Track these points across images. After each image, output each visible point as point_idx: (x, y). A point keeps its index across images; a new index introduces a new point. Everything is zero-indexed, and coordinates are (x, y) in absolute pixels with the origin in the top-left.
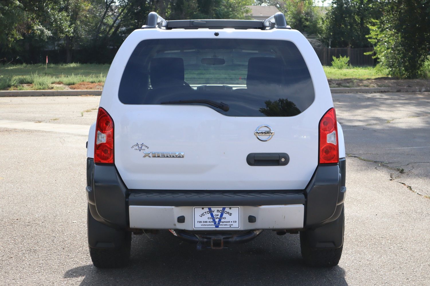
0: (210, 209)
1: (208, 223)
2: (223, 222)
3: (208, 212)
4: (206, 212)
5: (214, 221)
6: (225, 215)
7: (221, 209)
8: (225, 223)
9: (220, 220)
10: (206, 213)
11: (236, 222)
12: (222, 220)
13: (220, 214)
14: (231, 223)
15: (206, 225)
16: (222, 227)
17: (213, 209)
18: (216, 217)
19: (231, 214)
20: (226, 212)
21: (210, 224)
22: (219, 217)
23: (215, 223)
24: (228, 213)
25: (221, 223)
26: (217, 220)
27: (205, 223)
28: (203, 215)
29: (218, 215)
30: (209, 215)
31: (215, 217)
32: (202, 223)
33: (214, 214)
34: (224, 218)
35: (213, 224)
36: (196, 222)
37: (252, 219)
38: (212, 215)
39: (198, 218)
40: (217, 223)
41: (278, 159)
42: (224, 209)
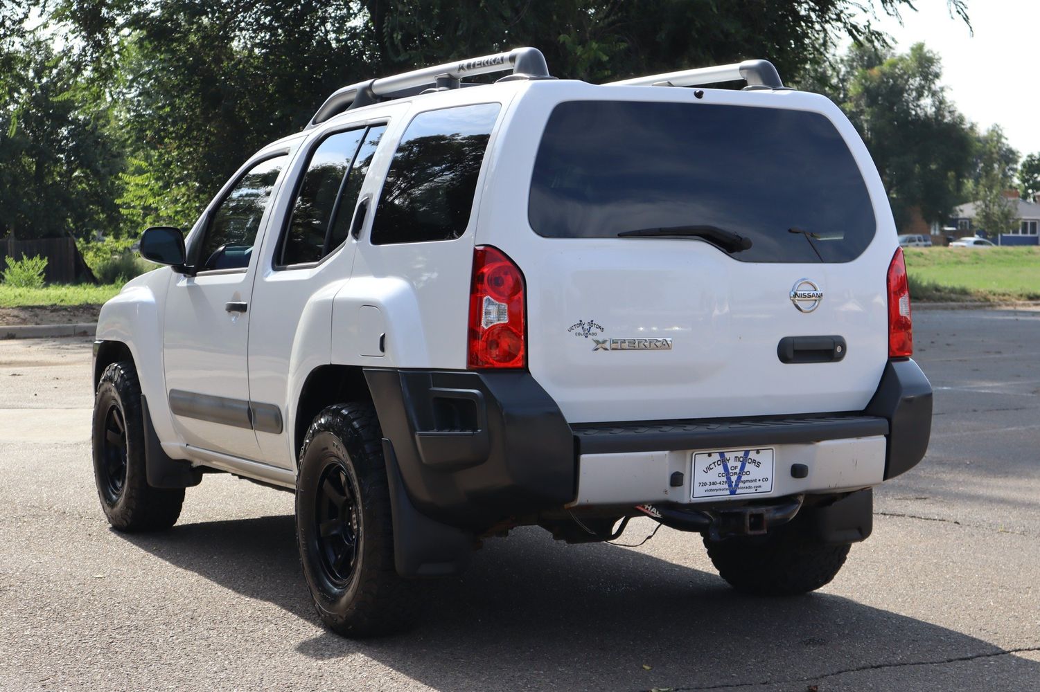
0: (722, 454)
1: (718, 486)
2: (744, 482)
3: (719, 463)
4: (714, 463)
5: (729, 479)
6: (748, 467)
7: (742, 454)
8: (747, 485)
9: (739, 478)
10: (716, 464)
11: (766, 479)
12: (744, 478)
13: (739, 464)
14: (758, 483)
15: (714, 490)
16: (744, 493)
17: (727, 455)
18: (733, 471)
19: (758, 464)
20: (750, 461)
21: (722, 487)
22: (737, 470)
23: (730, 485)
24: (754, 461)
25: (741, 485)
26: (734, 478)
27: (713, 487)
28: (709, 468)
29: (736, 467)
30: (721, 469)
31: (730, 471)
32: (708, 487)
33: (730, 465)
34: (746, 473)
35: (726, 486)
36: (697, 484)
37: (798, 471)
38: (726, 468)
39: (700, 476)
40: (734, 484)
41: (831, 347)
42: (747, 453)
